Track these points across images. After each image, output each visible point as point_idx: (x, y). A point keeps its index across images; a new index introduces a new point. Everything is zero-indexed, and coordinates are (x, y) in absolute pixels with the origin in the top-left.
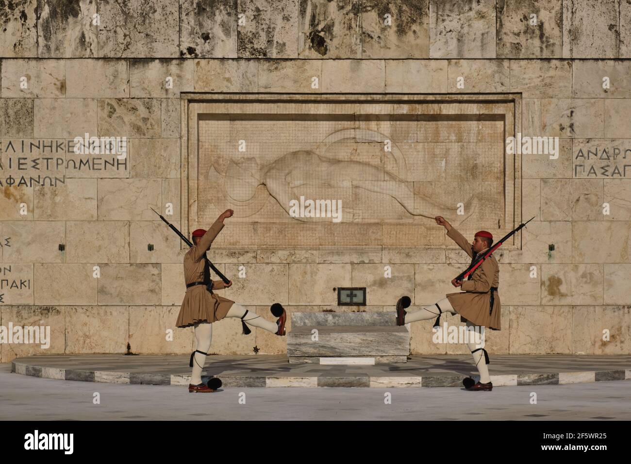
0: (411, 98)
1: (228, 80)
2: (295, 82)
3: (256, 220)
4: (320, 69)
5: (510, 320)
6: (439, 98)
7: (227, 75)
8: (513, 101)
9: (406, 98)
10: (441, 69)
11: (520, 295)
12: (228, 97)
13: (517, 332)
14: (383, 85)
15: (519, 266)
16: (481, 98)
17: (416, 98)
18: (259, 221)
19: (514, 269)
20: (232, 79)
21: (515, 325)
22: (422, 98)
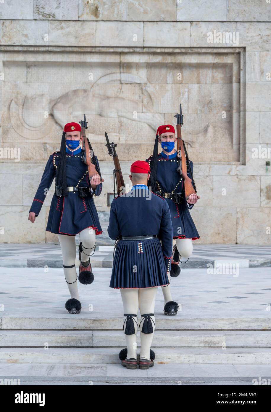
0: (163, 50)
1: (26, 36)
2: (76, 38)
3: (46, 141)
4: (95, 28)
5: (237, 218)
6: (183, 51)
7: (25, 32)
8: (239, 53)
9: (159, 50)
10: (185, 29)
11: (245, 199)
12: (25, 49)
13: (242, 227)
14: (142, 40)
15: (244, 177)
16: (215, 51)
17: (167, 50)
18: (48, 141)
19: (240, 180)
20: (29, 35)
21: (241, 222)
22: (170, 50)
